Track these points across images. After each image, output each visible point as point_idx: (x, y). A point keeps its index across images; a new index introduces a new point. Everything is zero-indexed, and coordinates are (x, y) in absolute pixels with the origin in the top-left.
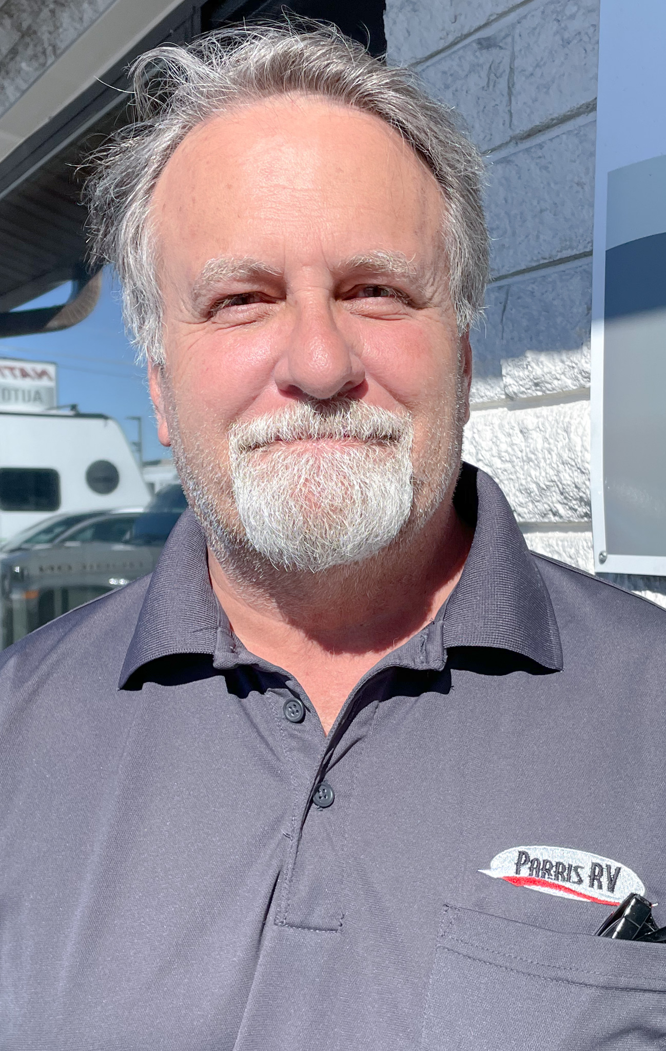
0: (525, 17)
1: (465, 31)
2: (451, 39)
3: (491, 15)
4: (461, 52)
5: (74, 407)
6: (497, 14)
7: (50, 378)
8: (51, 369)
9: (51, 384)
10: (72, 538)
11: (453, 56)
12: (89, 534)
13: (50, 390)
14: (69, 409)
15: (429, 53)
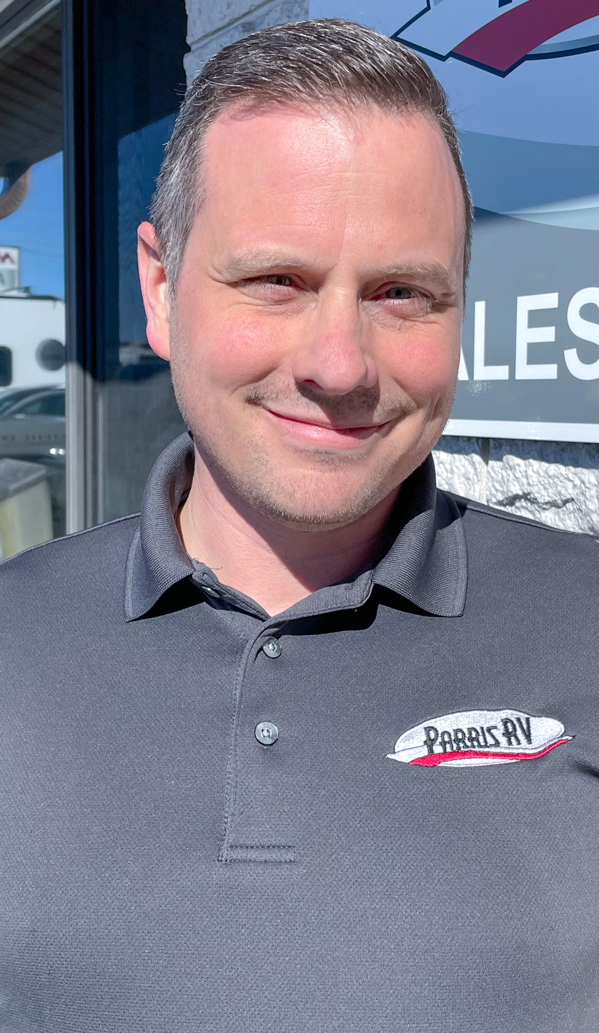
0: (271, 11)
1: (236, 16)
2: (227, 20)
3: (251, 6)
4: (232, 32)
5: (27, 289)
6: (255, 6)
7: (12, 262)
8: (14, 253)
9: (14, 267)
10: (20, 411)
11: (227, 34)
12: (36, 408)
13: (11, 272)
14: (23, 290)
15: (213, 29)
